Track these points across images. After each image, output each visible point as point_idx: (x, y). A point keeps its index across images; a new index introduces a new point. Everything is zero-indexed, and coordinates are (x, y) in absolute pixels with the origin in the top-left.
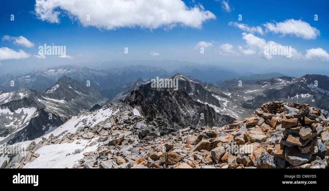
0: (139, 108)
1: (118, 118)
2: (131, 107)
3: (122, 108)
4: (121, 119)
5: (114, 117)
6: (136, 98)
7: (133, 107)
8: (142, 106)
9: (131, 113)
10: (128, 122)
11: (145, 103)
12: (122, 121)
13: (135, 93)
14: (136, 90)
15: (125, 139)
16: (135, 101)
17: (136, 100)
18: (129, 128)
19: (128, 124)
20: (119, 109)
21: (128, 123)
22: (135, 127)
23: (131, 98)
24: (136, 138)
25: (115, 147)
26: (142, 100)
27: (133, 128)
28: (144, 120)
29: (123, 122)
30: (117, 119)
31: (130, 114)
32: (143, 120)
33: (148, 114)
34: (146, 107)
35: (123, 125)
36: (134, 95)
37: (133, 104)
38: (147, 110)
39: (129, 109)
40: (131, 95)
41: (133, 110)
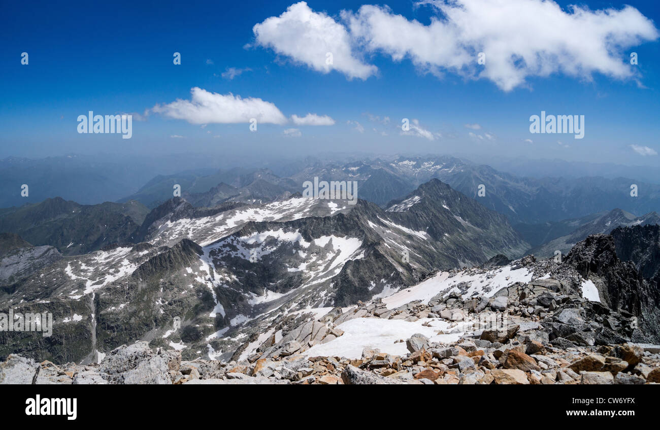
0: (599, 280)
1: (527, 291)
2: (580, 276)
3: (558, 273)
4: (534, 294)
5: (520, 288)
6: (596, 256)
7: (586, 278)
8: (609, 278)
9: (559, 285)
10: (546, 304)
11: (618, 273)
12: (534, 298)
13: (596, 243)
14: (601, 237)
15: (519, 335)
16: (594, 262)
17: (596, 261)
18: (543, 318)
19: (546, 309)
20: (550, 275)
21: (545, 307)
22: (555, 317)
23: (584, 254)
24: (543, 337)
25: (491, 343)
26: (612, 263)
27: (551, 319)
28: (582, 308)
29: (535, 301)
30: (525, 293)
31: (556, 286)
32: (582, 306)
33: (621, 301)
34: (619, 282)
35: (534, 308)
36: (594, 247)
37: (586, 270)
38: (620, 291)
39: (573, 280)
40: (586, 246)
41: (583, 284)
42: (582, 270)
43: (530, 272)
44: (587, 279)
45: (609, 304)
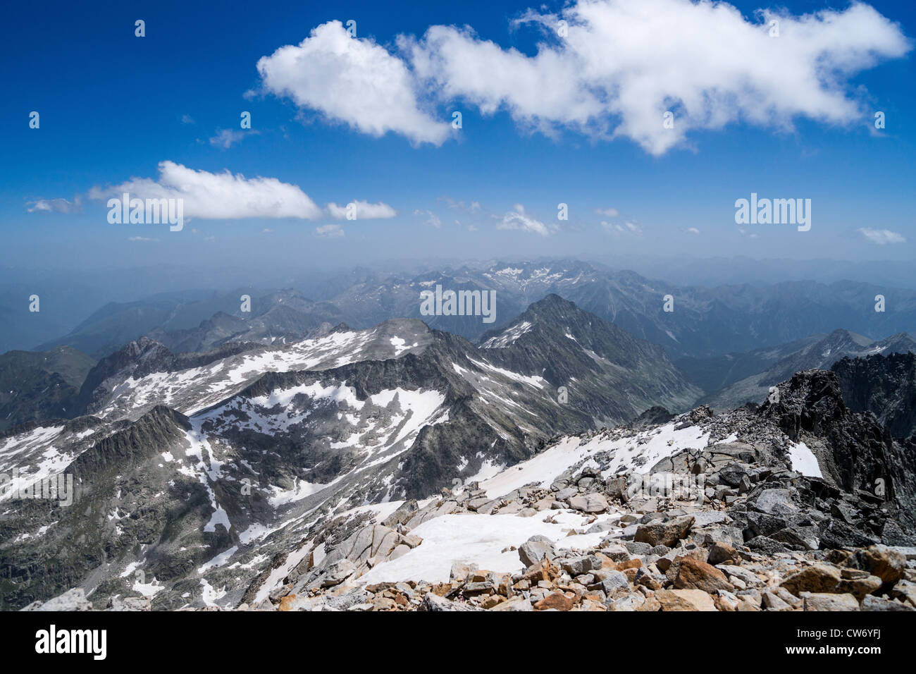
0: (818, 443)
1: (702, 462)
2: (786, 437)
3: (750, 433)
4: (714, 466)
5: (690, 457)
6: (809, 405)
7: (795, 439)
8: (834, 441)
9: (753, 452)
10: (734, 482)
11: (848, 430)
12: (714, 473)
13: (809, 384)
14: (815, 375)
15: (695, 533)
16: (807, 414)
17: (809, 413)
18: (731, 504)
19: (735, 490)
20: (737, 436)
21: (734, 486)
22: (751, 502)
23: (790, 402)
24: (733, 536)
25: (651, 548)
26: (837, 416)
27: (744, 505)
28: (793, 488)
29: (716, 477)
30: (699, 466)
31: (748, 454)
32: (792, 485)
33: (858, 476)
34: (851, 446)
35: (715, 489)
36: (805, 391)
37: (794, 426)
38: (855, 460)
39: (775, 443)
40: (792, 389)
41: (791, 450)
42: (789, 428)
43: (705, 432)
44: (798, 442)
45: (837, 481)
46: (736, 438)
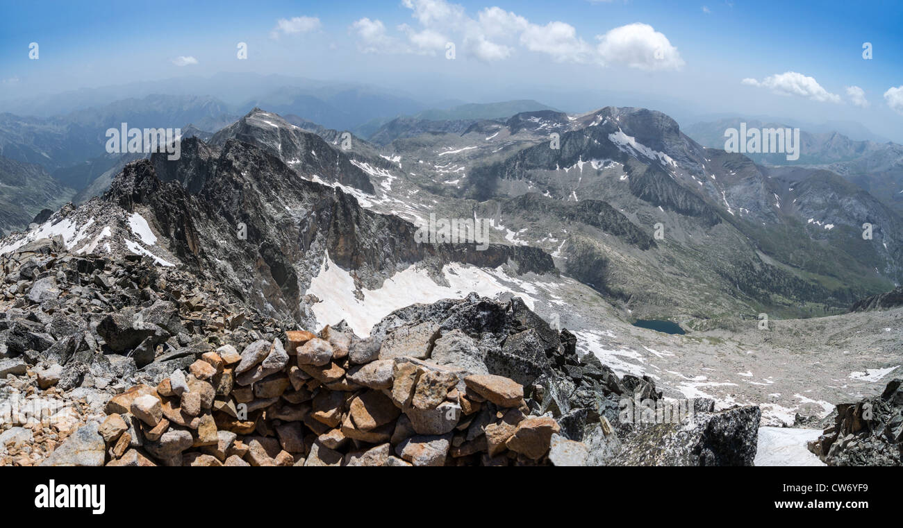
0: (146, 210)
2: (125, 212)
3: (102, 214)
6: (137, 186)
7: (131, 211)
8: (154, 204)
11: (161, 197)
13: (135, 171)
14: (137, 163)
16: (136, 192)
17: (138, 191)
20: (94, 219)
23: (125, 186)
26: (155, 189)
33: (172, 225)
34: (165, 206)
36: (133, 176)
37: (129, 203)
38: (169, 215)
39: (118, 217)
40: (125, 177)
41: (130, 219)
42: (126, 205)
43: (72, 222)
44: (133, 213)
45: (160, 232)
46: (93, 221)
